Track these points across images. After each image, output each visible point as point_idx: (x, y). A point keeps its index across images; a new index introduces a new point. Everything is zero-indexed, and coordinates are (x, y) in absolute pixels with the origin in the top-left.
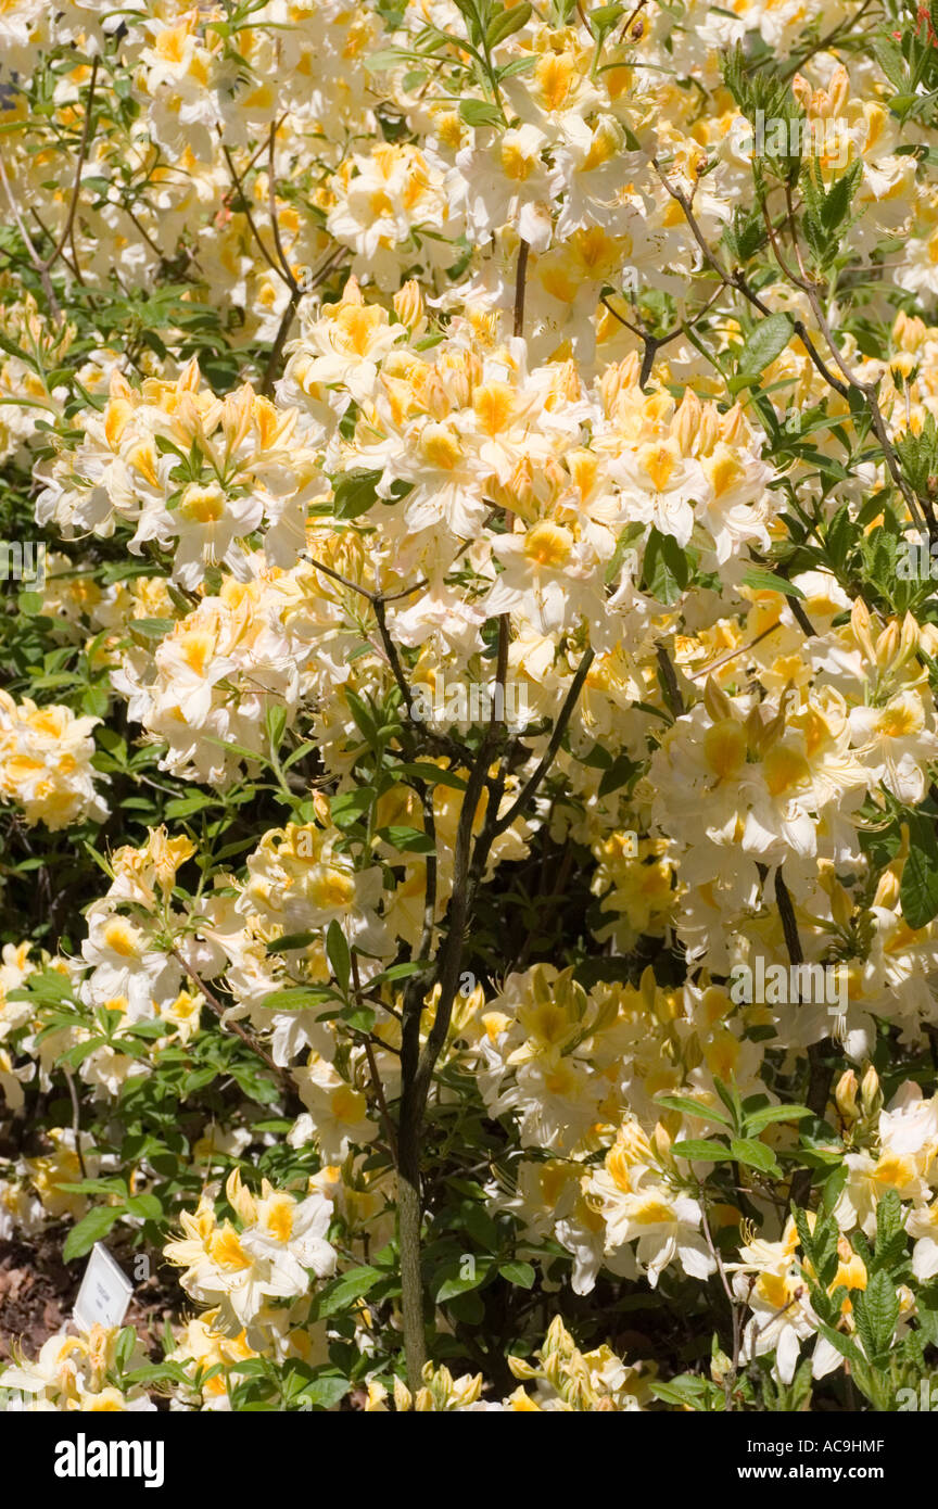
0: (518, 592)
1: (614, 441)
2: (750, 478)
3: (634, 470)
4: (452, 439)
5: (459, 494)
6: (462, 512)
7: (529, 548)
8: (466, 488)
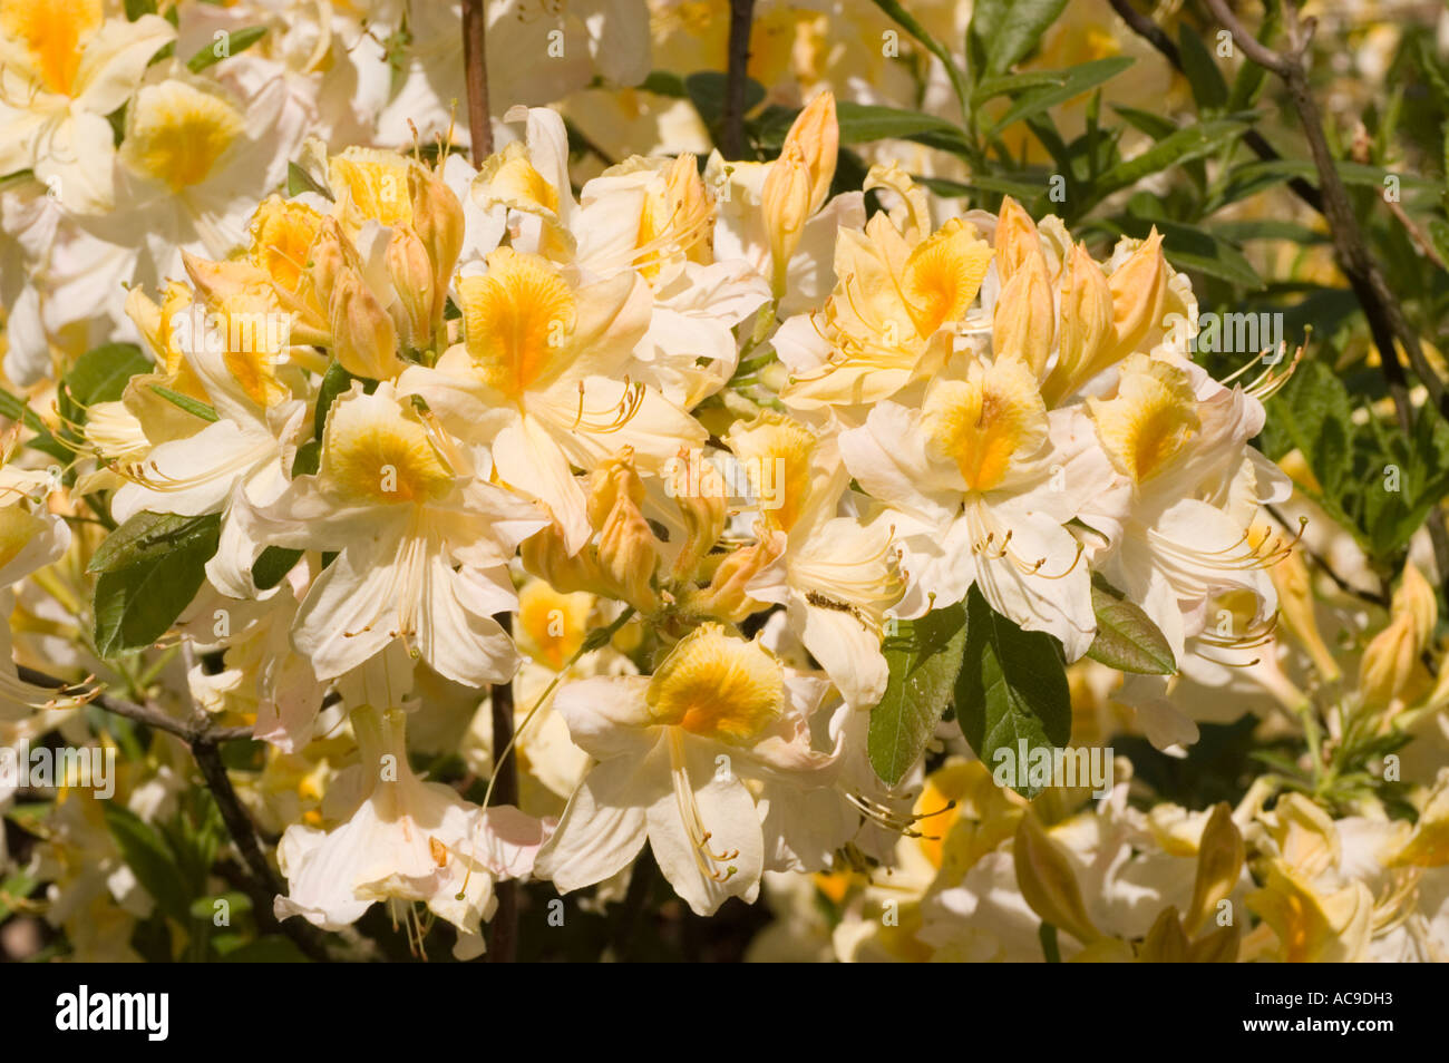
0: (633, 813)
1: (844, 377)
2: (1212, 435)
3: (915, 457)
4: (415, 436)
5: (441, 570)
6: (460, 621)
7: (661, 707)
8: (461, 553)
